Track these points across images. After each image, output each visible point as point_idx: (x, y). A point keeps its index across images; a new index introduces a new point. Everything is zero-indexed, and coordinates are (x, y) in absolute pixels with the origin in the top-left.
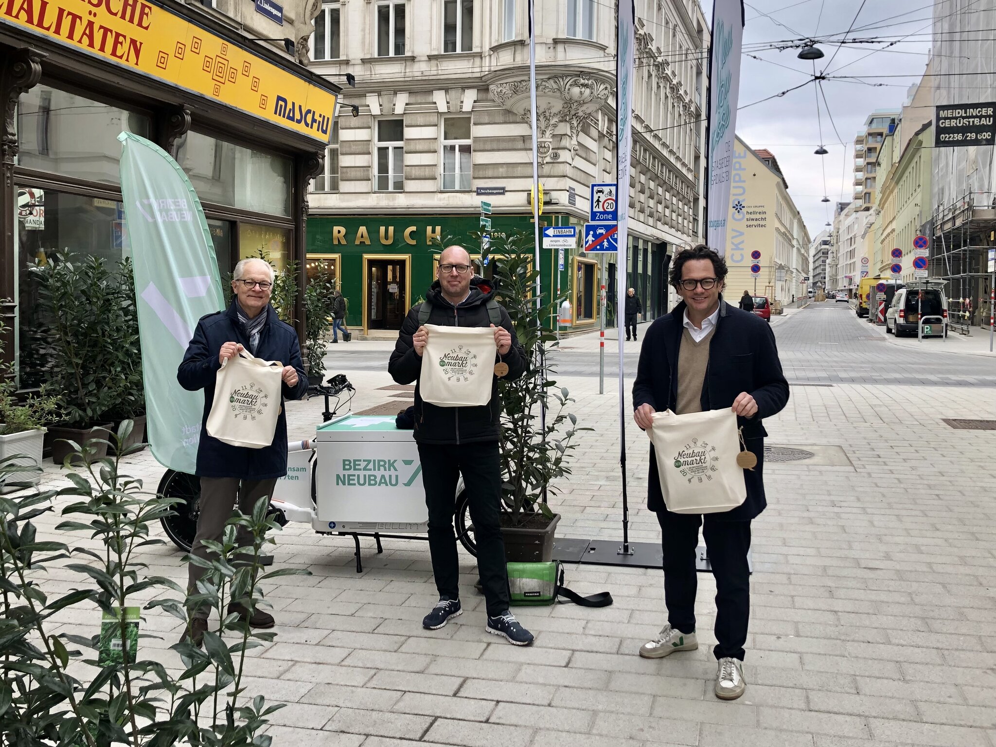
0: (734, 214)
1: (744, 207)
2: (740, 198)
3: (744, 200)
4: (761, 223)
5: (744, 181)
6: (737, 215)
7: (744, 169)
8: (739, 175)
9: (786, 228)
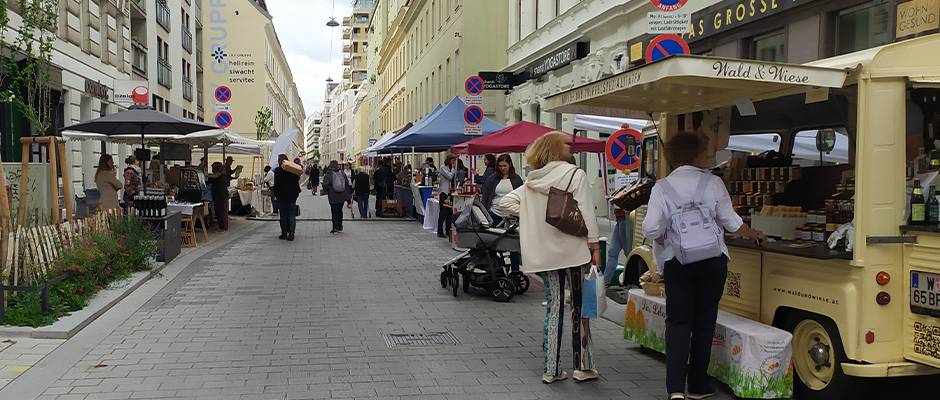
0: (213, 64)
1: (225, 55)
2: (221, 44)
3: (225, 46)
4: (248, 76)
5: (224, 21)
6: (218, 66)
7: (224, 5)
8: (217, 12)
9: (279, 89)
